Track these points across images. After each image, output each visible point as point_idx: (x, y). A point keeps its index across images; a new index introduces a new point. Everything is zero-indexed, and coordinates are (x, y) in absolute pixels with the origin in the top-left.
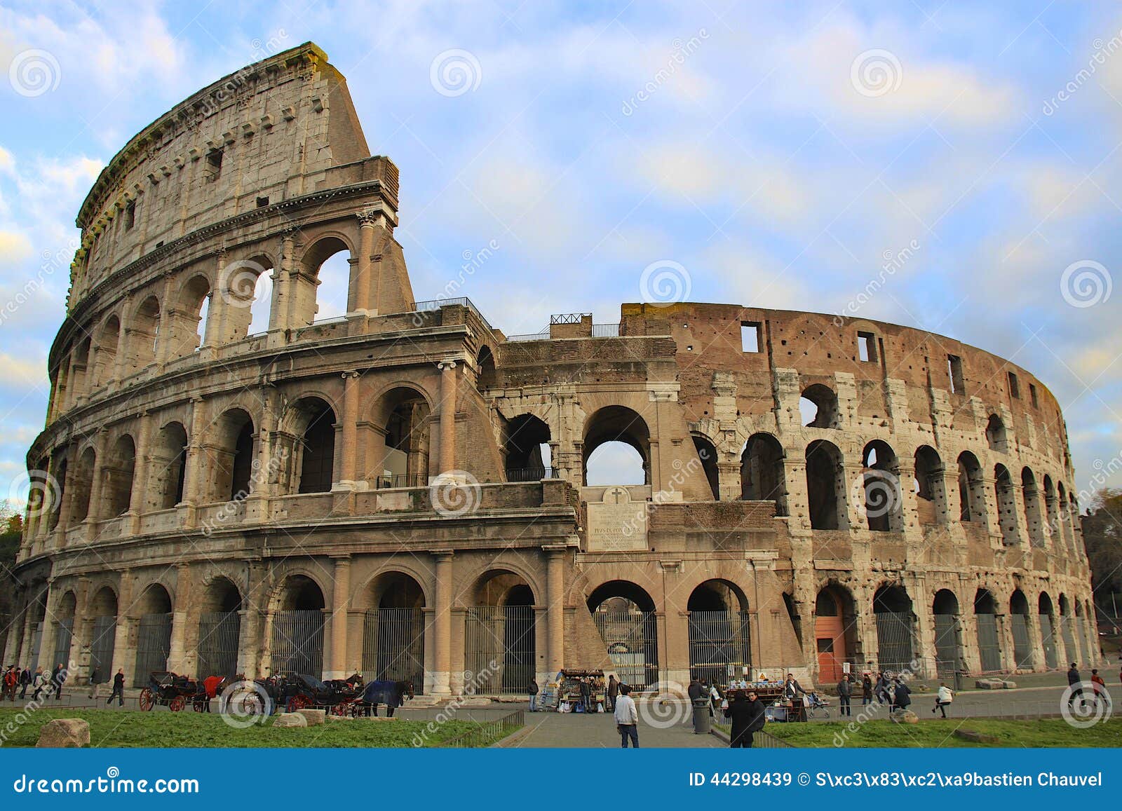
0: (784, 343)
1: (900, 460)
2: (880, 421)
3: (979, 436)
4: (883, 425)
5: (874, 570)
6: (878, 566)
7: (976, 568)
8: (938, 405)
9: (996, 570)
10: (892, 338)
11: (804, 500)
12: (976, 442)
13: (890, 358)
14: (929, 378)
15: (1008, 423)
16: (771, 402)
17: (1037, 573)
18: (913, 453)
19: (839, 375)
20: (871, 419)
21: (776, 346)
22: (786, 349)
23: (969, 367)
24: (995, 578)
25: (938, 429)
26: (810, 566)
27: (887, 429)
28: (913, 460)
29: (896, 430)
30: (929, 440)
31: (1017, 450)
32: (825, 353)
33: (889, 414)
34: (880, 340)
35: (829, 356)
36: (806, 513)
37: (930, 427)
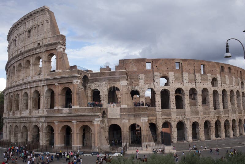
0: (156, 66)
1: (185, 92)
2: (180, 83)
3: (209, 84)
4: (181, 84)
5: (177, 118)
6: (178, 117)
7: (205, 116)
8: (197, 77)
9: (211, 116)
10: (185, 62)
11: (160, 103)
12: (208, 85)
13: (184, 67)
14: (195, 71)
15: (219, 79)
16: (153, 81)
17: (225, 115)
18: (189, 90)
19: (170, 73)
20: (178, 83)
21: (155, 67)
22: (157, 68)
23: (207, 67)
24: (211, 118)
25: (196, 83)
26: (161, 118)
27: (182, 85)
28: (189, 92)
29: (185, 85)
30: (194, 86)
31: (222, 85)
32: (167, 68)
33: (183, 81)
34: (182, 63)
35: (168, 69)
36: (160, 106)
37: (194, 83)
